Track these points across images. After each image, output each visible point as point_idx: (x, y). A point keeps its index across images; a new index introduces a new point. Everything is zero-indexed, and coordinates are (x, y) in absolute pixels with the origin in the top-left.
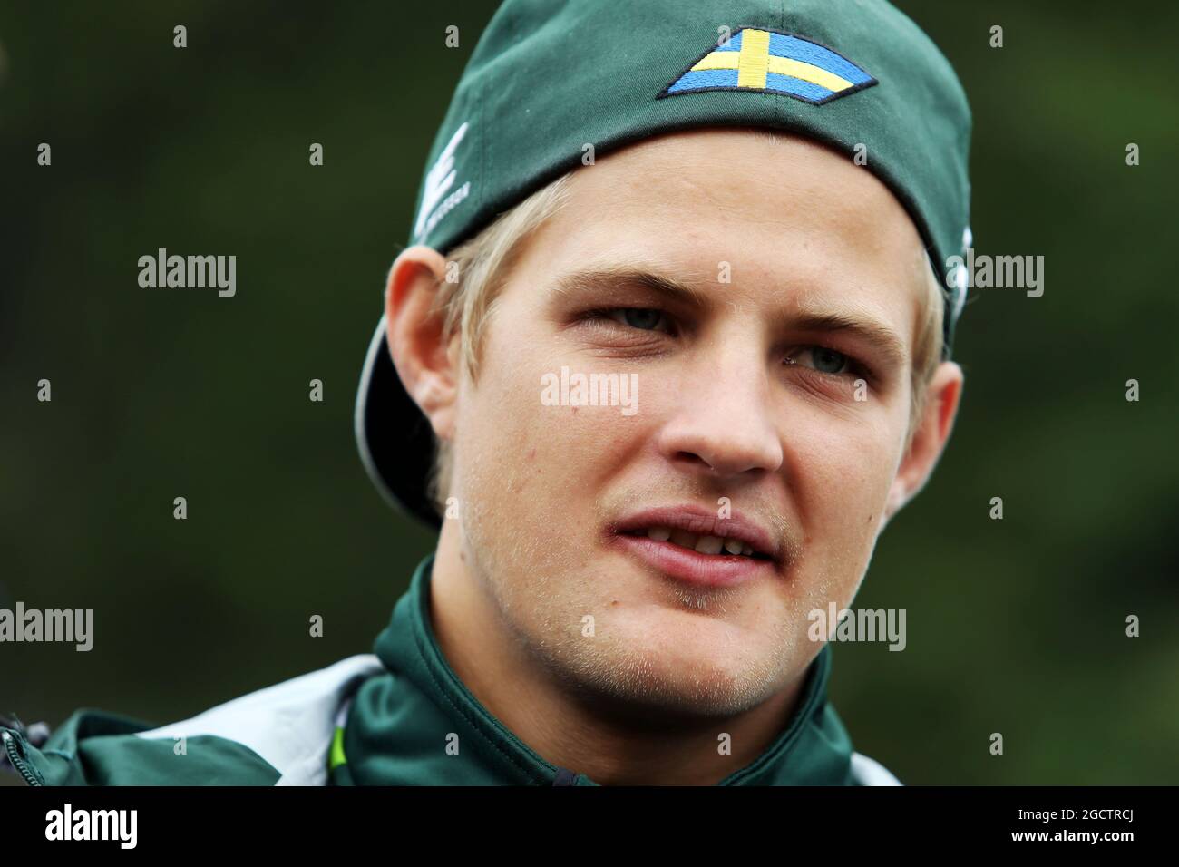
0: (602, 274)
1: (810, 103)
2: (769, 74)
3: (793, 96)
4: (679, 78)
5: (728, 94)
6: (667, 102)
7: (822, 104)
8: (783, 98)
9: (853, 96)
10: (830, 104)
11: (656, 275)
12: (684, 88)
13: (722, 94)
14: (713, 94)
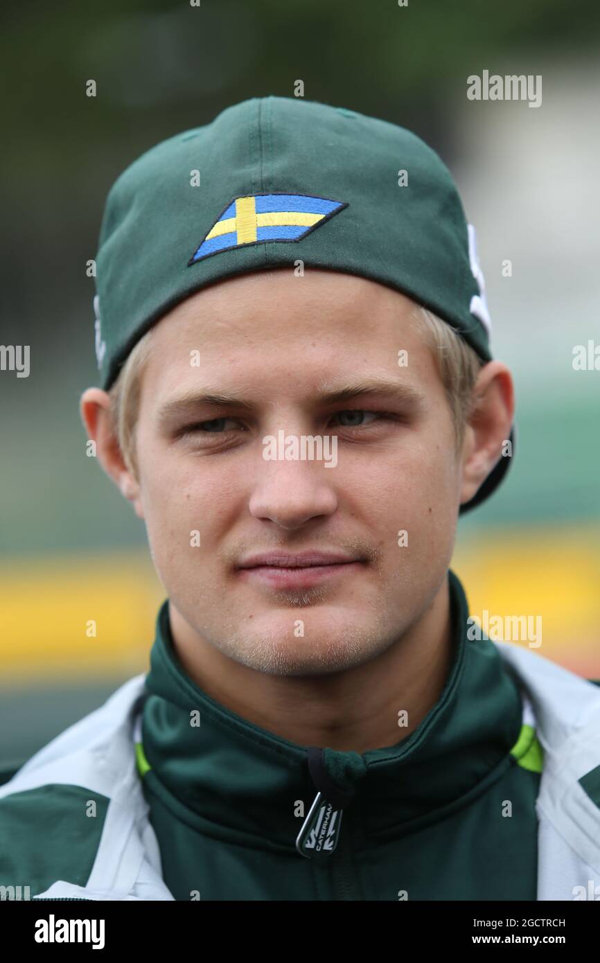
0: (180, 402)
1: (291, 242)
2: (258, 229)
3: (278, 241)
4: (199, 248)
5: (232, 252)
6: (195, 266)
7: (301, 240)
8: (271, 245)
9: (326, 225)
10: (308, 238)
11: (213, 395)
12: (203, 255)
13: (227, 253)
14: (222, 255)
